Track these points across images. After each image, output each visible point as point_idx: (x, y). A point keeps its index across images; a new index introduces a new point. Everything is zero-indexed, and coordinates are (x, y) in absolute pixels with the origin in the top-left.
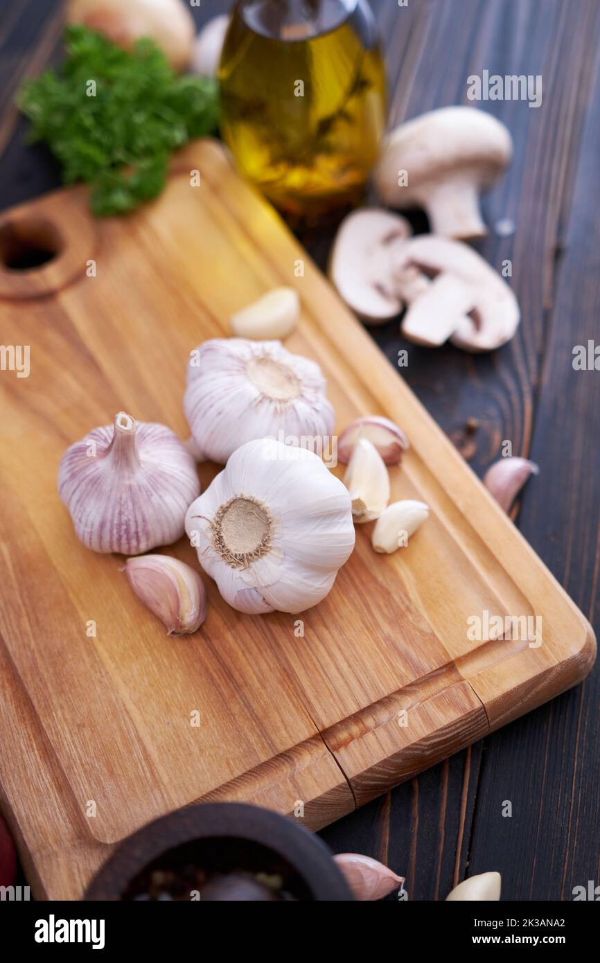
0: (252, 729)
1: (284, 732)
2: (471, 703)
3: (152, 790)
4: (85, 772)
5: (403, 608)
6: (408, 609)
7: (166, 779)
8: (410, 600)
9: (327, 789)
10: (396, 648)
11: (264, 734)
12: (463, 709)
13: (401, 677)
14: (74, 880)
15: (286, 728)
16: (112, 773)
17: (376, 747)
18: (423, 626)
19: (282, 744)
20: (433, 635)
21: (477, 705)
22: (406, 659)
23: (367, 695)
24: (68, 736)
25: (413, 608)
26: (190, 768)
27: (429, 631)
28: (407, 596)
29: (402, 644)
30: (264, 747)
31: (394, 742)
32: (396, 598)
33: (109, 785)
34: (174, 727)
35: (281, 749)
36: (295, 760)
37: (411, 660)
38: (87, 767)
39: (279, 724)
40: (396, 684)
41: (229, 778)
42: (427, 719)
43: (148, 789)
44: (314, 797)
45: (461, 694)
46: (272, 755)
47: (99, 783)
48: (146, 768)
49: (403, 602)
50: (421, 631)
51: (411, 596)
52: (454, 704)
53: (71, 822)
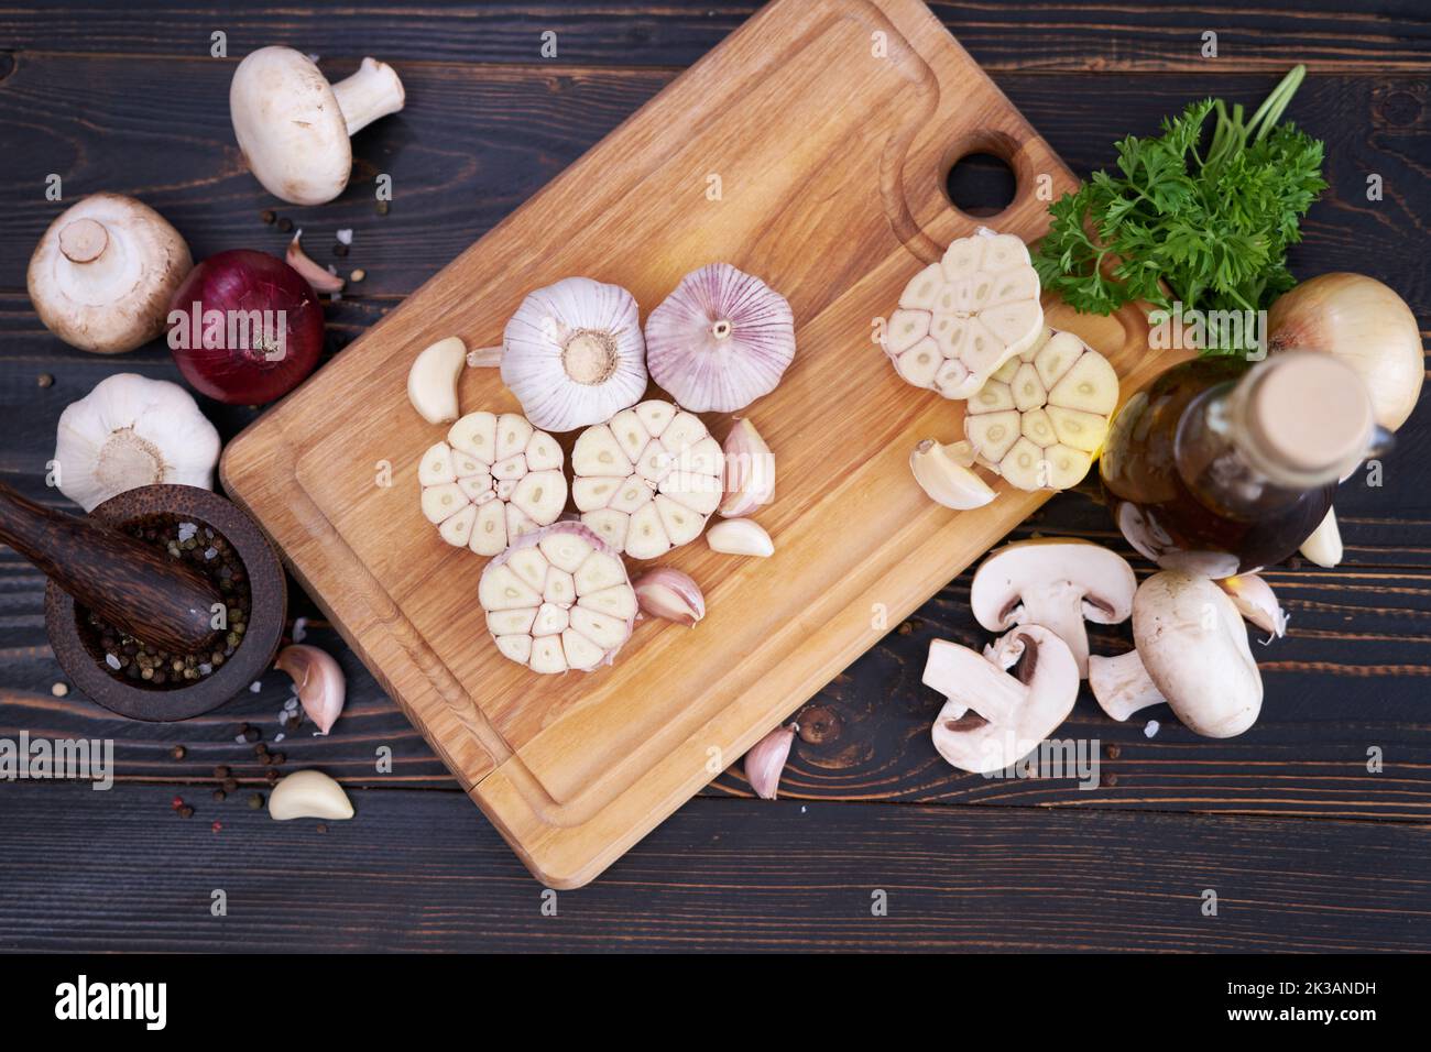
0: (417, 576)
1: (418, 606)
2: (476, 774)
3: (348, 499)
4: (356, 435)
5: (565, 696)
6: (565, 701)
7: (359, 509)
8: (575, 701)
9: (372, 656)
10: (519, 697)
11: (415, 588)
12: (467, 768)
13: (490, 705)
14: (261, 455)
15: (423, 607)
16: (358, 459)
17: (418, 692)
18: (548, 718)
19: (408, 606)
20: (541, 730)
21: (473, 781)
22: (509, 708)
23: (468, 676)
24: (387, 410)
25: (567, 705)
26: (373, 528)
27: (543, 726)
28: (579, 698)
29: (526, 700)
30: (401, 590)
31: (423, 710)
32: (576, 687)
33: (347, 460)
34: (408, 505)
35: (403, 606)
36: (398, 621)
37: (509, 713)
38: (360, 435)
39: (426, 601)
40: (483, 701)
41: (369, 564)
42: (452, 736)
43: (348, 496)
44: (363, 645)
45: (482, 765)
46: (396, 600)
47: (347, 451)
48: (366, 489)
49: (571, 695)
50: (542, 718)
51: (579, 703)
52: (470, 759)
53: (313, 436)
